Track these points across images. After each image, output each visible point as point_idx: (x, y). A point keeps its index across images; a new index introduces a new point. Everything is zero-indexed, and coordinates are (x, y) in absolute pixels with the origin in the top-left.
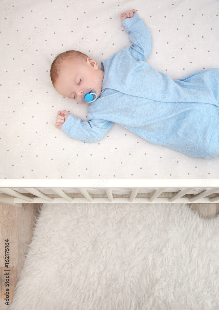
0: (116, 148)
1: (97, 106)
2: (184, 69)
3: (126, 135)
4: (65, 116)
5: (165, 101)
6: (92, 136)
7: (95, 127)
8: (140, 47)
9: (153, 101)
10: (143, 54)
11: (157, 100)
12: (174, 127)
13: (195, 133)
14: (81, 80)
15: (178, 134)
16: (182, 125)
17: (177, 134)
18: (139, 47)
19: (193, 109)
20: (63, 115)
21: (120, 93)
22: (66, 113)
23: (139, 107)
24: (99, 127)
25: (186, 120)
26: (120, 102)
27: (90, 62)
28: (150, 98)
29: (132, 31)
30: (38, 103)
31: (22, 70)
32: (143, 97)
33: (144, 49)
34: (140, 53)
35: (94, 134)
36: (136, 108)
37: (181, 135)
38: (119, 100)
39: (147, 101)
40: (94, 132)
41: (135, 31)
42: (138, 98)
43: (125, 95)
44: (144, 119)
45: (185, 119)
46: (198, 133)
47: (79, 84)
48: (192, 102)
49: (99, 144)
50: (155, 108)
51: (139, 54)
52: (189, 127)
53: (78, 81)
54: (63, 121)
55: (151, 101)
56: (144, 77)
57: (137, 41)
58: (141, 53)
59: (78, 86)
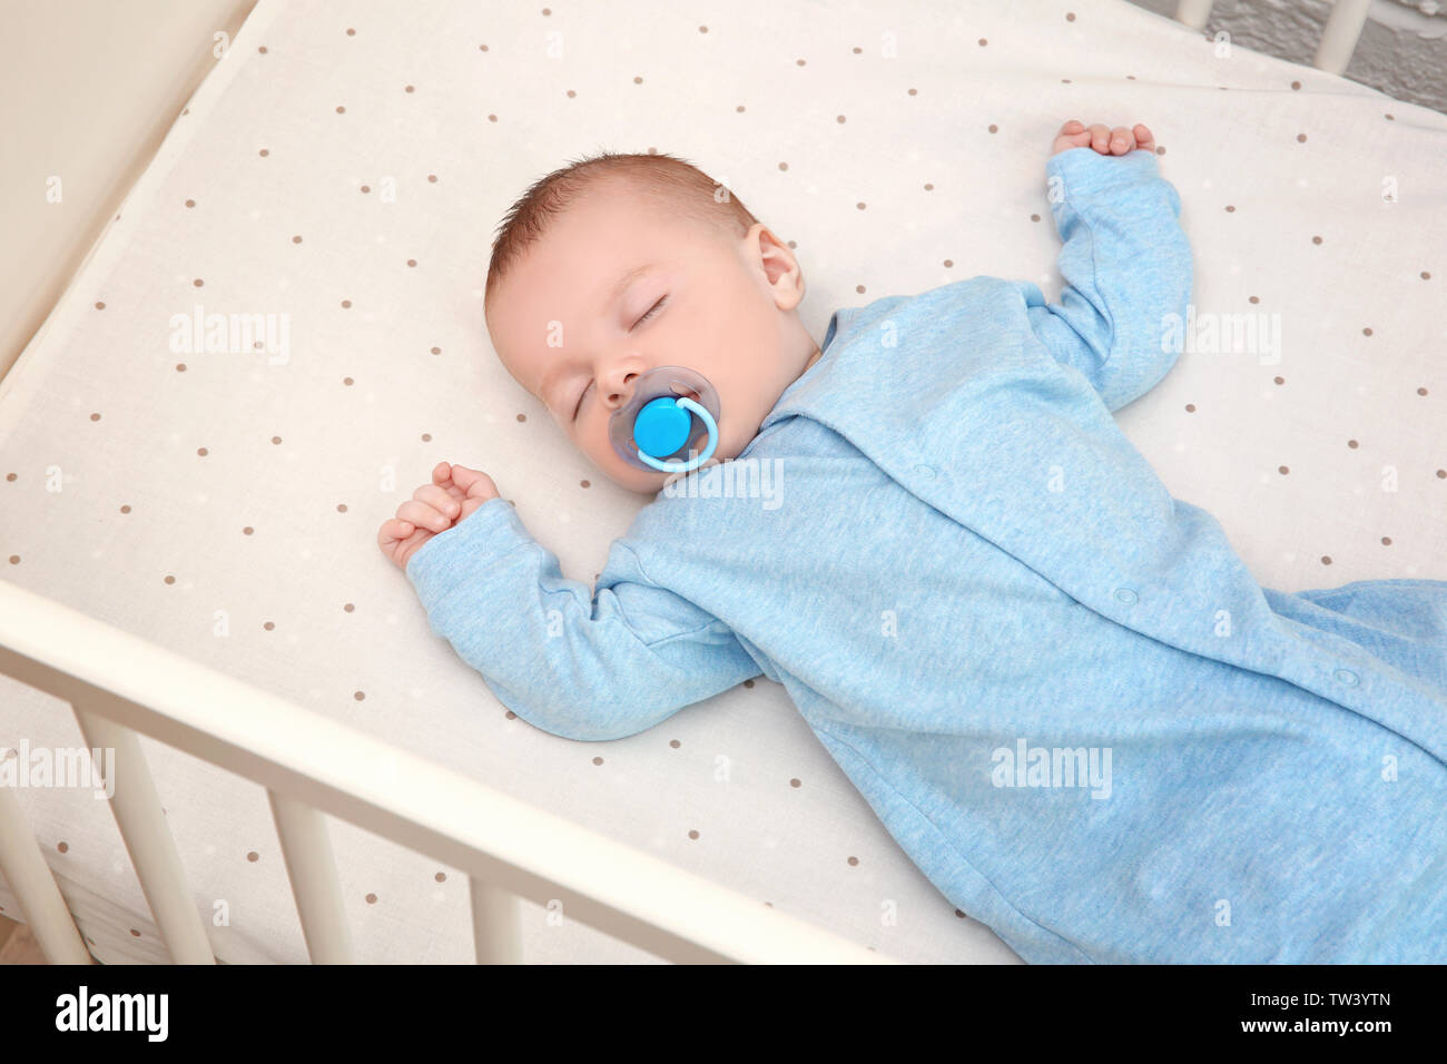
0: (694, 835)
1: (691, 515)
2: (1326, 561)
3: (795, 783)
4: (468, 504)
5: (1134, 623)
6: (576, 674)
7: (618, 624)
8: (1104, 311)
9: (1055, 593)
10: (1104, 354)
11: (1087, 598)
12: (1132, 827)
13: (1266, 907)
14: (658, 304)
15: (1144, 877)
16: (1191, 825)
17: (1132, 879)
18: (1098, 312)
19: (1300, 739)
20: (465, 493)
21: (864, 464)
22: (479, 488)
23: (951, 598)
24: (643, 635)
25: (1230, 800)
26: (840, 527)
27: (763, 251)
28: (1044, 569)
29: (1087, 220)
30: (349, 382)
31: (357, 183)
32: (998, 539)
33: (1121, 331)
34: (1085, 342)
35: (590, 662)
36: (924, 599)
37: (1157, 892)
38: (844, 508)
39: (1016, 574)
40: (599, 654)
41: (1106, 224)
42: (970, 538)
43: (891, 487)
44: (951, 694)
45: (1224, 791)
46: (1284, 916)
47: (636, 324)
48: (1314, 688)
49: (598, 761)
50: (1053, 645)
51: (1077, 343)
52: (1231, 857)
53: (640, 304)
54: (440, 521)
55: (1042, 585)
56: (1060, 442)
57: (1099, 274)
58: (1095, 342)
59: (626, 334)
